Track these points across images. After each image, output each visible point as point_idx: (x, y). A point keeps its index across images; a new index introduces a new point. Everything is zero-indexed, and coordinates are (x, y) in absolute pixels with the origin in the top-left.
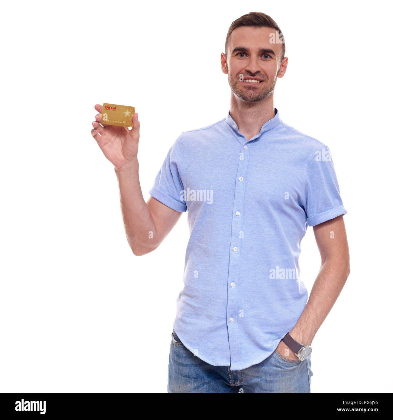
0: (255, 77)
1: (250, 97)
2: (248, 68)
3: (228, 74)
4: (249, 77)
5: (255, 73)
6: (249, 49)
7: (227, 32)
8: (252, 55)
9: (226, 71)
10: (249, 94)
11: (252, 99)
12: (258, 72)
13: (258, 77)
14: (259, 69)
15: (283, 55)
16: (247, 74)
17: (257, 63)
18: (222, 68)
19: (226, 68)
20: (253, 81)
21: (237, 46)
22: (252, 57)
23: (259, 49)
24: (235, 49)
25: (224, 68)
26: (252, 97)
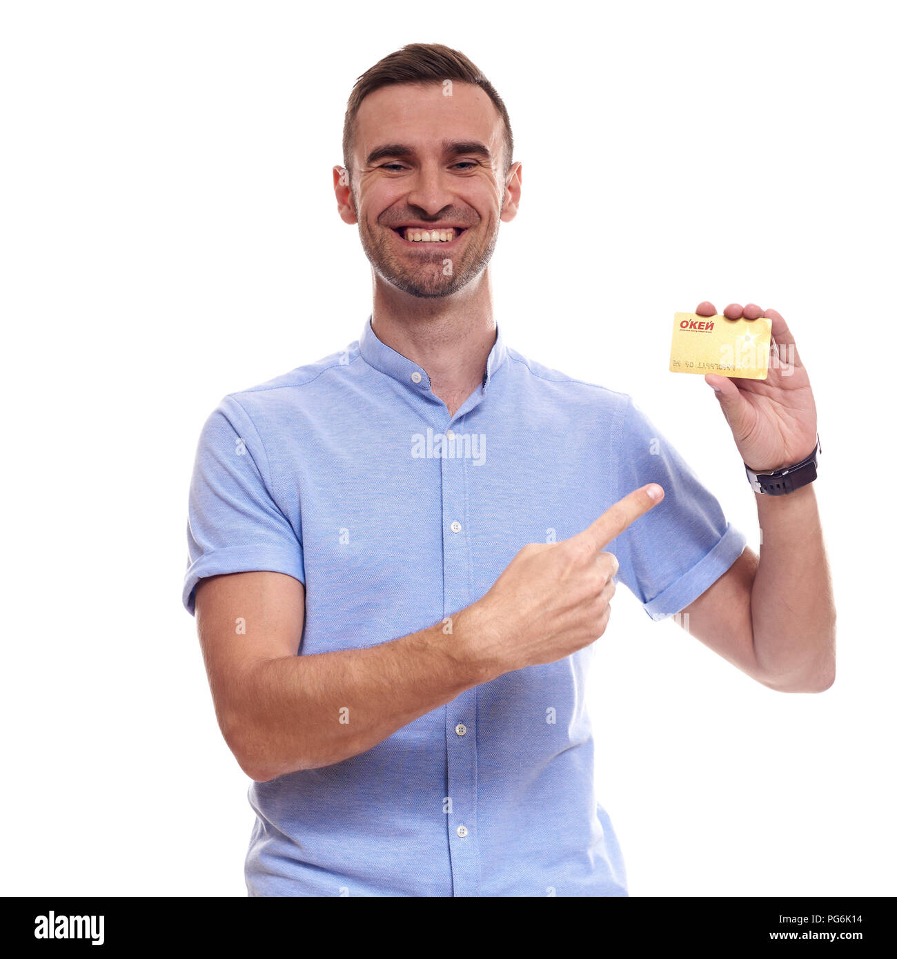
0: (438, 223)
1: (431, 281)
2: (415, 199)
3: (357, 224)
4: (419, 222)
5: (439, 212)
6: (413, 148)
7: (343, 107)
8: (424, 165)
9: (350, 217)
10: (427, 274)
11: (437, 287)
12: (447, 208)
13: (448, 220)
14: (449, 200)
15: (510, 156)
16: (412, 215)
17: (440, 184)
18: (340, 208)
19: (349, 208)
20: (435, 235)
21: (379, 145)
22: (423, 169)
23: (444, 144)
24: (372, 154)
25: (345, 208)
26: (435, 283)
